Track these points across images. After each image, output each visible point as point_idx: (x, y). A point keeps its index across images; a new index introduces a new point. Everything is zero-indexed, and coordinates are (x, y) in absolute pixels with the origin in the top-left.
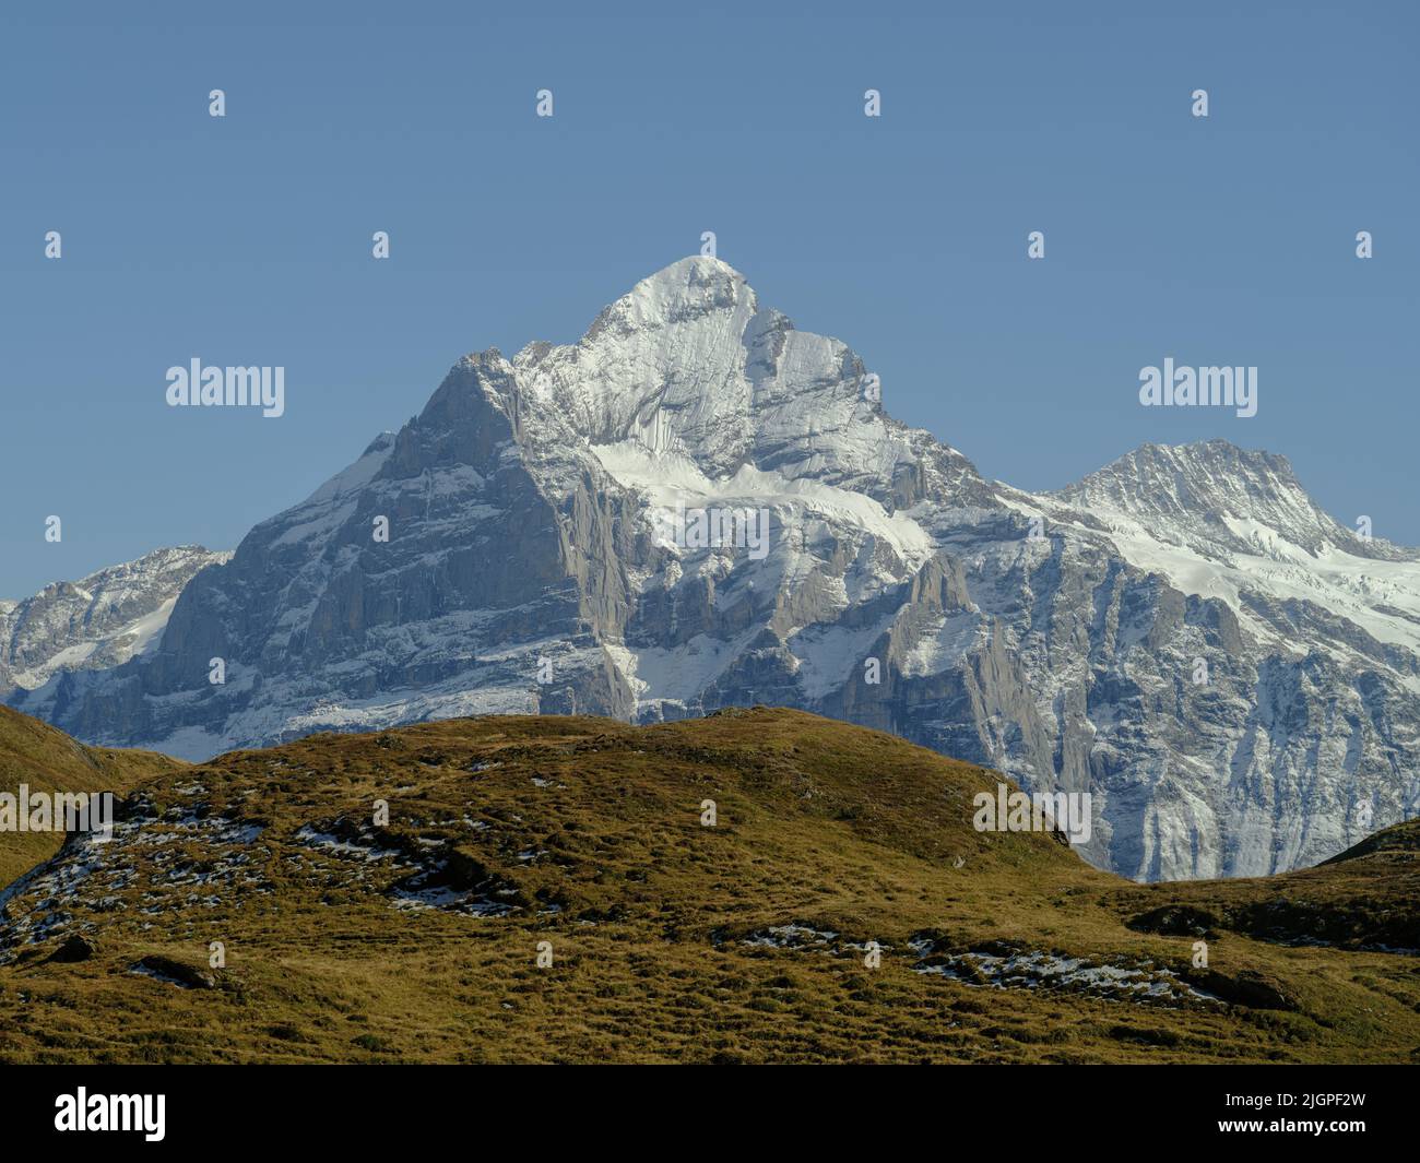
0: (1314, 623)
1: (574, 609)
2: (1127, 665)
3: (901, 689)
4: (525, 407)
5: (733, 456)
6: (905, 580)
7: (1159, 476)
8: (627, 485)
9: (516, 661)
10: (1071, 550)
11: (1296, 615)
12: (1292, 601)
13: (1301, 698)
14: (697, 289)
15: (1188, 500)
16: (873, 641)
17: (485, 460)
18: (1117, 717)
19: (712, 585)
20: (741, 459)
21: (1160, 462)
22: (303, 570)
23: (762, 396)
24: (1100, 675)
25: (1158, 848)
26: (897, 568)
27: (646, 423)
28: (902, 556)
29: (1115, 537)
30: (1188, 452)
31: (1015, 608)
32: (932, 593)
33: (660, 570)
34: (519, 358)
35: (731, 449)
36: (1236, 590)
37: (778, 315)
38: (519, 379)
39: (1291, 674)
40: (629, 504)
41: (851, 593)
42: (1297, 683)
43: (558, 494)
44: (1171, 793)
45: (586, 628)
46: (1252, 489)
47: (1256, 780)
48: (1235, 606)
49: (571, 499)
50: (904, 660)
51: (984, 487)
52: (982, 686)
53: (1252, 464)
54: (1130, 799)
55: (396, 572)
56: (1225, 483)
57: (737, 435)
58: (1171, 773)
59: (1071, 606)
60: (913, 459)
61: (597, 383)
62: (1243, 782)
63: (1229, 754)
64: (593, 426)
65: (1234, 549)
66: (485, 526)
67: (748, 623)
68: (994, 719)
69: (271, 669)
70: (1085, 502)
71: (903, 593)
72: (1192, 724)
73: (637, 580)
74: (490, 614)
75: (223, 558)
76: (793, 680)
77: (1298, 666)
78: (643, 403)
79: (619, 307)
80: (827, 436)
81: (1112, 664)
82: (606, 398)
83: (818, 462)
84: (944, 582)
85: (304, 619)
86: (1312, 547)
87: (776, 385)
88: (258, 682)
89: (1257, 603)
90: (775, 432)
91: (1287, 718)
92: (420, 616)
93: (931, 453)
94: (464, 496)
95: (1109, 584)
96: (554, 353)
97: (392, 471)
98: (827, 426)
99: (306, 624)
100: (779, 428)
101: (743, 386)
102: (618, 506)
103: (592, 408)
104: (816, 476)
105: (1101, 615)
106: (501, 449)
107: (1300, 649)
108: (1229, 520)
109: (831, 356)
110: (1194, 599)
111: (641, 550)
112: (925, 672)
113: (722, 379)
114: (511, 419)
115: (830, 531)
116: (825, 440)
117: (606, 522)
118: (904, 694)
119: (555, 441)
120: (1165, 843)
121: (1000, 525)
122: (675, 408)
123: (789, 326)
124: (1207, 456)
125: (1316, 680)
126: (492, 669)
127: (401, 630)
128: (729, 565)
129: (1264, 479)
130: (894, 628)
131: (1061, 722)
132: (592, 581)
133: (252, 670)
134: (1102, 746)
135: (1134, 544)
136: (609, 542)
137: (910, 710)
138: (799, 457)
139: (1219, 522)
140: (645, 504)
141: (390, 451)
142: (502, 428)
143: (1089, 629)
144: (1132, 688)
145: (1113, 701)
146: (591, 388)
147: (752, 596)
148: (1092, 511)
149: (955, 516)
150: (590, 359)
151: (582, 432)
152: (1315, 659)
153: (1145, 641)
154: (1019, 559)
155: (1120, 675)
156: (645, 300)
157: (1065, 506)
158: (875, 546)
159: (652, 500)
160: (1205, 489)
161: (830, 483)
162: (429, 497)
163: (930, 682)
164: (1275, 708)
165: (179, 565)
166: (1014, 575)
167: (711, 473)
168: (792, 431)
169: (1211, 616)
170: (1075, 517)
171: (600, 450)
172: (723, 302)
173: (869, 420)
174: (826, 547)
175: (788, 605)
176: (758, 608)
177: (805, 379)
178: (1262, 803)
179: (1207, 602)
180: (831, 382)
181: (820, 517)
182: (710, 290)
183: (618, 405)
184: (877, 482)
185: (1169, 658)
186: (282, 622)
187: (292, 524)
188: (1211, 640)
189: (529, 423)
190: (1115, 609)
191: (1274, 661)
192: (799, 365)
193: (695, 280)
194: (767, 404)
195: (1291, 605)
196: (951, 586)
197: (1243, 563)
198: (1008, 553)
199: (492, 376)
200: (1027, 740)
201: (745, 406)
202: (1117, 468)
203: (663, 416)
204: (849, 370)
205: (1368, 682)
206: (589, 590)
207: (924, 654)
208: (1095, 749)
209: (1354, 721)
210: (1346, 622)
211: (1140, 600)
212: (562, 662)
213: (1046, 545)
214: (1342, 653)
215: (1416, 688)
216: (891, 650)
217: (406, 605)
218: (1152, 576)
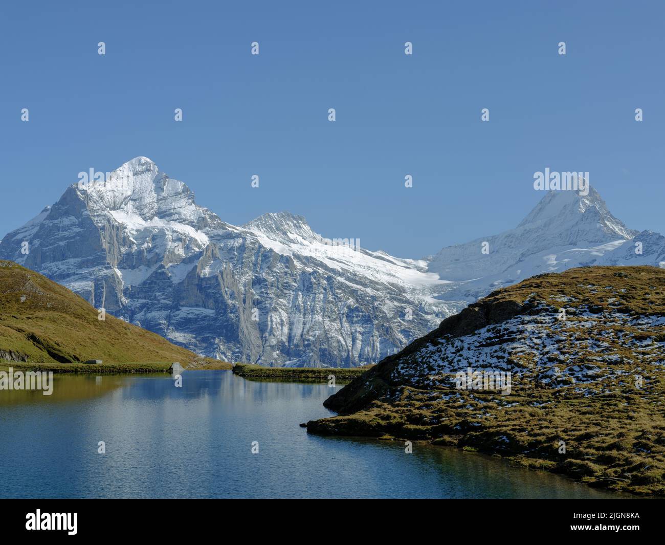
0: (313, 262)
1: (105, 258)
2: (263, 274)
3: (200, 281)
4: (90, 199)
5: (151, 214)
6: (201, 250)
7: (270, 222)
8: (121, 222)
9: (88, 273)
10: (248, 242)
11: (308, 260)
12: (307, 256)
13: (311, 283)
14: (141, 166)
15: (278, 229)
16: (192, 267)
17: (78, 215)
18: (261, 288)
19: (145, 251)
20: (154, 215)
21: (270, 218)
23: (160, 197)
24: (256, 277)
25: (272, 325)
26: (199, 247)
27: (126, 205)
28: (200, 243)
29: (259, 239)
30: (278, 215)
31: (232, 258)
32: (209, 253)
33: (130, 247)
35: (151, 212)
36: (292, 253)
37: (165, 174)
38: (88, 191)
39: (308, 276)
40: (121, 228)
41: (186, 254)
42: (310, 279)
43: (100, 225)
44: (275, 310)
45: (108, 264)
46: (295, 226)
47: (299, 305)
48: (292, 257)
49: (104, 226)
50: (201, 273)
51: (223, 224)
52: (223, 280)
53: (295, 219)
54: (264, 311)
55: (51, 247)
56: (288, 224)
57: (153, 208)
58: (275, 304)
59: (248, 258)
60: (203, 216)
61: (111, 193)
62: (295, 306)
63: (291, 298)
64: (110, 205)
65: (291, 242)
66: (78, 234)
67: (156, 262)
68: (227, 289)
70: (249, 229)
71: (201, 254)
72: (281, 290)
73: (123, 250)
74: (80, 259)
76: (169, 278)
77: (310, 274)
78: (125, 198)
79: (117, 171)
80: (179, 209)
81: (259, 274)
82: (114, 197)
83: (176, 216)
84: (213, 251)
86: (311, 242)
87: (164, 194)
89: (298, 257)
90: (164, 207)
91: (307, 288)
92: (58, 260)
93: (208, 214)
94: (72, 225)
95: (259, 251)
97: (50, 217)
98: (179, 206)
99: (24, 262)
100: (165, 207)
101: (154, 194)
102: (118, 228)
103: (110, 200)
104: (176, 220)
105: (256, 260)
106: (83, 212)
107: (310, 270)
108: (289, 234)
109: (180, 186)
110: (282, 256)
111: (125, 241)
112: (207, 276)
113: (148, 192)
114: (86, 203)
115: (180, 236)
116: (178, 210)
117: (114, 233)
118: (201, 282)
119: (99, 209)
120: (274, 323)
121: (228, 235)
122: (135, 200)
123: (168, 178)
124: (283, 216)
125: (315, 278)
126: (80, 275)
127: (52, 264)
128: (151, 246)
129: (298, 223)
130: (198, 263)
131: (245, 290)
132: (110, 250)
134: (257, 297)
135: (264, 240)
136: (115, 238)
137: (203, 287)
138: (171, 215)
139: (286, 235)
140: (126, 228)
141: (49, 212)
142: (83, 205)
143: (253, 264)
144: (265, 280)
145: (260, 284)
147: (158, 255)
148: (252, 231)
149: (215, 232)
150: (109, 186)
151: (107, 207)
152: (315, 272)
153: (268, 267)
154: (234, 244)
155: (261, 277)
156: (125, 170)
157: (244, 230)
158: (193, 240)
159: (128, 227)
160: (283, 225)
161: (180, 222)
162: (61, 225)
163: (209, 279)
164: (304, 286)
166: (232, 249)
167: (145, 219)
168: (168, 207)
169: (287, 261)
170: (247, 232)
171: (112, 212)
172: (148, 170)
173: (191, 205)
174: (179, 240)
175: (168, 257)
176: (158, 258)
177: (172, 193)
178: (300, 312)
179: (285, 256)
180: (180, 194)
181: (177, 232)
182: (145, 167)
183: (117, 199)
184: (193, 222)
185: (275, 272)
187: (19, 233)
188: (287, 267)
189: (91, 204)
190: (260, 258)
191: (303, 273)
192: (170, 189)
193: (140, 164)
194: (161, 199)
195: (306, 258)
196: (215, 252)
197: (292, 245)
198: (231, 243)
199: (80, 190)
200: (236, 295)
201: (155, 200)
202: (259, 219)
203: (131, 203)
204: (185, 190)
205: (329, 279)
206: (109, 253)
207: (207, 271)
208: (254, 297)
209: (325, 289)
210: (321, 262)
211: (266, 256)
212: (101, 273)
213: (241, 241)
214: (321, 271)
215: (342, 280)
216: (198, 270)
217: (54, 257)
218: (271, 249)
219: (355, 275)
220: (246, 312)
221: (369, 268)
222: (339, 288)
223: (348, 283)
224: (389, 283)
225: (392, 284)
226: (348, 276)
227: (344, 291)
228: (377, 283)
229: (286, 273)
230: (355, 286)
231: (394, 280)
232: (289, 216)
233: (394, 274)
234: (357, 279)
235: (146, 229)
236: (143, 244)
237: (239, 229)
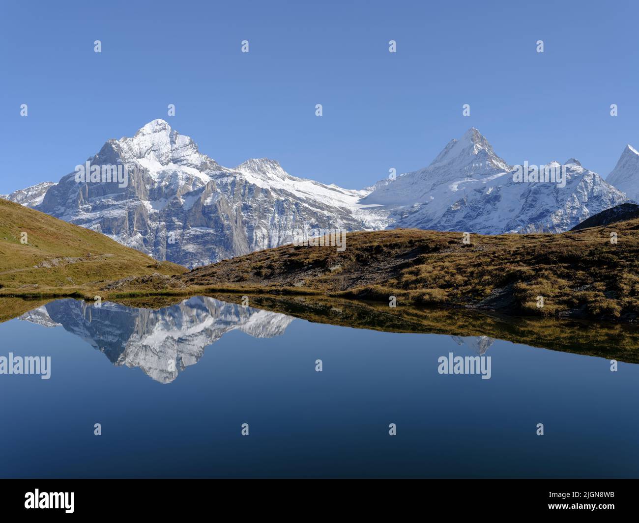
0: (285, 193)
1: (134, 193)
2: (249, 202)
3: (204, 208)
4: (122, 151)
6: (204, 186)
7: (253, 165)
8: (145, 167)
9: (122, 204)
10: (238, 179)
11: (281, 192)
12: (280, 189)
13: (283, 208)
14: (158, 126)
15: (259, 170)
16: (198, 198)
17: (114, 162)
18: (248, 213)
19: (164, 188)
20: (169, 161)
21: (254, 162)
22: (74, 186)
23: (173, 148)
25: (256, 238)
26: (202, 183)
27: (148, 154)
28: (203, 181)
29: (245, 177)
30: (259, 160)
31: (227, 191)
32: (210, 188)
33: (153, 184)
34: (120, 140)
35: (167, 160)
36: (269, 187)
37: (176, 132)
38: (120, 145)
39: (281, 203)
40: (145, 171)
41: (193, 188)
42: (283, 205)
43: (130, 169)
44: (258, 227)
45: (137, 197)
46: (272, 167)
47: (275, 224)
48: (270, 190)
49: (133, 170)
50: (204, 202)
51: (219, 167)
52: (220, 207)
53: (272, 163)
54: (251, 229)
55: (95, 186)
56: (266, 166)
57: (168, 156)
58: (258, 223)
59: (238, 190)
60: (205, 161)
61: (138, 146)
62: (273, 225)
63: (270, 220)
64: (137, 155)
67: (172, 195)
68: (223, 213)
69: (68, 207)
70: (239, 170)
71: (204, 188)
72: (263, 214)
73: (148, 187)
74: (116, 195)
75: (56, 184)
76: (181, 207)
77: (283, 201)
78: (147, 150)
79: (141, 130)
81: (246, 202)
82: (140, 149)
83: (185, 162)
85: (75, 196)
86: (283, 179)
87: (175, 146)
88: (65, 210)
89: (274, 190)
90: (176, 156)
91: (281, 212)
92: (101, 195)
93: (208, 160)
95: (245, 186)
96: (128, 139)
98: (187, 154)
99: (76, 198)
101: (169, 146)
102: (143, 171)
103: (137, 151)
104: (185, 165)
105: (244, 192)
106: (117, 159)
107: (283, 199)
108: (267, 173)
109: (187, 139)
110: (262, 188)
111: (149, 180)
112: (209, 204)
113: (164, 145)
114: (119, 153)
115: (188, 176)
116: (186, 157)
117: (141, 175)
119: (129, 158)
120: (257, 237)
121: (223, 174)
122: (155, 151)
123: (178, 134)
124: (263, 161)
125: (286, 204)
126: (117, 206)
127: (97, 198)
128: (168, 183)
129: (274, 165)
130: (202, 196)
131: (237, 214)
132: (138, 187)
133: (64, 208)
134: (245, 218)
135: (249, 178)
136: (142, 179)
137: (206, 212)
138: (181, 161)
140: (149, 171)
141: (93, 160)
142: (117, 155)
143: (242, 195)
144: (250, 206)
145: (247, 209)
146: (137, 147)
147: (173, 190)
148: (240, 172)
149: (214, 173)
150: (136, 141)
151: (135, 156)
152: (286, 200)
153: (253, 197)
155: (248, 204)
156: (148, 128)
157: (235, 171)
158: (197, 179)
160: (263, 168)
161: (188, 166)
163: (210, 206)
164: (279, 210)
165: (46, 186)
166: (226, 184)
167: (163, 164)
168: (179, 156)
169: (266, 192)
170: (237, 173)
171: (139, 160)
172: (164, 129)
173: (196, 153)
174: (188, 179)
175: (180, 191)
176: (173, 192)
177: (182, 145)
178: (276, 229)
179: (265, 189)
180: (187, 145)
181: (186, 173)
182: (161, 126)
183: (142, 150)
184: (198, 166)
185: (257, 200)
186: (70, 197)
187: (71, 176)
188: (266, 197)
189: (123, 154)
190: (247, 191)
191: (278, 200)
192: (180, 142)
193: (158, 124)
194: (174, 150)
195: (280, 190)
196: (213, 187)
197: (269, 181)
198: (225, 180)
199: (115, 144)
200: (230, 218)
201: (170, 150)
202: (245, 164)
203: (152, 153)
204: (191, 143)
205: (296, 204)
206: (138, 189)
207: (208, 201)
208: (244, 219)
209: (294, 212)
210: (291, 193)
211: (251, 189)
212: (132, 204)
213: (232, 178)
214: (291, 199)
215: (306, 205)
216: (202, 200)
217: (98, 193)
218: (254, 184)
219: (315, 202)
220: (237, 230)
221: (325, 196)
222: (303, 211)
223: (310, 208)
224: (340, 207)
225: (342, 208)
226: (310, 203)
227: (307, 213)
228: (331, 207)
229: (265, 201)
230: (316, 210)
231: (344, 205)
232: (268, 161)
233: (343, 200)
234: (317, 204)
235: (164, 172)
236: (162, 182)
237: (232, 171)
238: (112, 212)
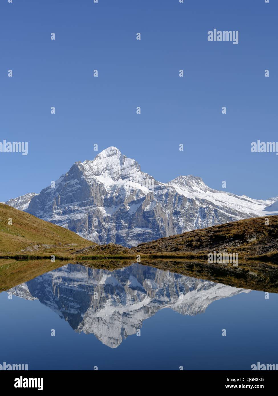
0: (206, 202)
1: (93, 201)
2: (179, 209)
3: (144, 213)
4: (85, 170)
5: (118, 177)
6: (144, 196)
7: (182, 181)
8: (101, 182)
9: (84, 209)
10: (170, 191)
11: (204, 201)
12: (203, 199)
13: (205, 214)
14: (112, 151)
15: (187, 184)
16: (140, 206)
17: (79, 178)
18: (177, 217)
19: (115, 197)
20: (119, 178)
21: (182, 178)
22: (50, 196)
23: (122, 168)
24: (175, 210)
26: (143, 194)
27: (104, 173)
28: (144, 193)
29: (176, 190)
30: (186, 177)
31: (162, 200)
32: (149, 198)
33: (107, 195)
34: (84, 162)
35: (117, 177)
36: (194, 198)
37: (124, 156)
38: (84, 166)
39: (204, 210)
40: (101, 185)
41: (136, 198)
42: (205, 211)
43: (90, 184)
44: (186, 228)
45: (95, 204)
46: (196, 182)
47: (199, 226)
48: (195, 199)
49: (92, 184)
50: (145, 209)
51: (156, 182)
52: (157, 212)
53: (196, 179)
54: (180, 229)
55: (65, 196)
56: (192, 182)
57: (118, 174)
58: (186, 225)
59: (170, 200)
60: (145, 178)
62: (197, 227)
63: (194, 222)
64: (96, 173)
65: (194, 191)
66: (79, 189)
67: (120, 203)
68: (159, 217)
69: (45, 212)
70: (171, 184)
71: (144, 198)
72: (189, 218)
73: (103, 197)
74: (80, 202)
75: (38, 195)
76: (127, 212)
77: (205, 208)
78: (103, 169)
79: (99, 155)
80: (132, 174)
81: (176, 209)
82: (98, 169)
83: (131, 178)
84: (151, 196)
85: (50, 204)
86: (205, 191)
87: (124, 166)
88: (43, 214)
89: (198, 199)
90: (124, 174)
91: (203, 216)
92: (69, 203)
93: (148, 177)
94: (76, 184)
95: (176, 196)
96: (89, 162)
97: (65, 180)
98: (132, 173)
99: (51, 204)
100: (125, 173)
101: (119, 166)
103: (96, 170)
104: (130, 180)
105: (175, 201)
106: (81, 177)
107: (204, 206)
108: (193, 187)
109: (132, 161)
110: (189, 198)
111: (104, 192)
112: (148, 210)
113: (116, 165)
114: (83, 172)
115: (133, 189)
116: (132, 175)
117: (98, 188)
118: (145, 214)
119: (90, 175)
121: (159, 187)
122: (109, 170)
123: (126, 157)
124: (189, 178)
125: (207, 211)
126: (80, 211)
127: (66, 205)
128: (117, 194)
129: (198, 181)
130: (143, 204)
131: (169, 218)
132: (96, 197)
133: (43, 212)
134: (175, 221)
135: (179, 191)
136: (99, 191)
137: (146, 216)
138: (128, 177)
139: (191, 187)
140: (104, 185)
141: (64, 177)
142: (82, 173)
143: (173, 203)
144: (179, 212)
145: (177, 214)
146: (96, 167)
147: (121, 199)
148: (172, 186)
150: (95, 163)
151: (94, 174)
152: (207, 207)
153: (181, 205)
154: (162, 193)
155: (178, 210)
156: (104, 153)
157: (168, 185)
158: (140, 191)
159: (105, 184)
160: (189, 182)
161: (133, 181)
162: (70, 184)
163: (149, 212)
164: (201, 215)
165: (31, 196)
166: (161, 195)
167: (114, 180)
168: (127, 173)
169: (192, 201)
170: (170, 187)
171: (97, 177)
172: (116, 154)
173: (139, 172)
174: (133, 191)
175: (127, 200)
176: (122, 201)
177: (129, 166)
179: (191, 199)
180: (133, 166)
181: (131, 187)
182: (114, 152)
183: (100, 170)
184: (140, 181)
185: (185, 208)
186: (47, 204)
187: (49, 189)
188: (191, 205)
189: (86, 172)
190: (177, 200)
191: (201, 208)
192: (127, 163)
194: (123, 169)
195: (203, 200)
196: (152, 197)
197: (195, 193)
198: (160, 192)
199: (80, 165)
200: (164, 220)
201: (119, 170)
202: (176, 179)
203: (107, 171)
204: (135, 164)
205: (215, 211)
206: (95, 199)
207: (148, 208)
208: (174, 222)
209: (213, 217)
210: (211, 202)
211: (181, 199)
212: (91, 210)
213: (166, 191)
214: (211, 207)
215: (223, 211)
216: (143, 207)
217: (67, 201)
218: (182, 195)
219: (230, 209)
220: (169, 230)
221: (238, 205)
222: (221, 216)
223: (226, 213)
224: (249, 213)
225: (251, 214)
226: (226, 210)
227: (224, 218)
228: (243, 213)
229: (191, 208)
230: (230, 215)
231: (253, 212)
232: (193, 177)
233: (252, 208)
234: (231, 211)
235: (115, 186)
236: (113, 193)
237: (166, 185)
238: (77, 215)
